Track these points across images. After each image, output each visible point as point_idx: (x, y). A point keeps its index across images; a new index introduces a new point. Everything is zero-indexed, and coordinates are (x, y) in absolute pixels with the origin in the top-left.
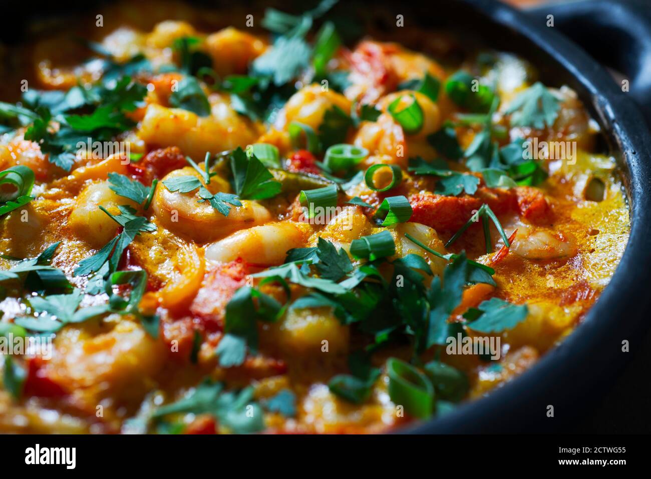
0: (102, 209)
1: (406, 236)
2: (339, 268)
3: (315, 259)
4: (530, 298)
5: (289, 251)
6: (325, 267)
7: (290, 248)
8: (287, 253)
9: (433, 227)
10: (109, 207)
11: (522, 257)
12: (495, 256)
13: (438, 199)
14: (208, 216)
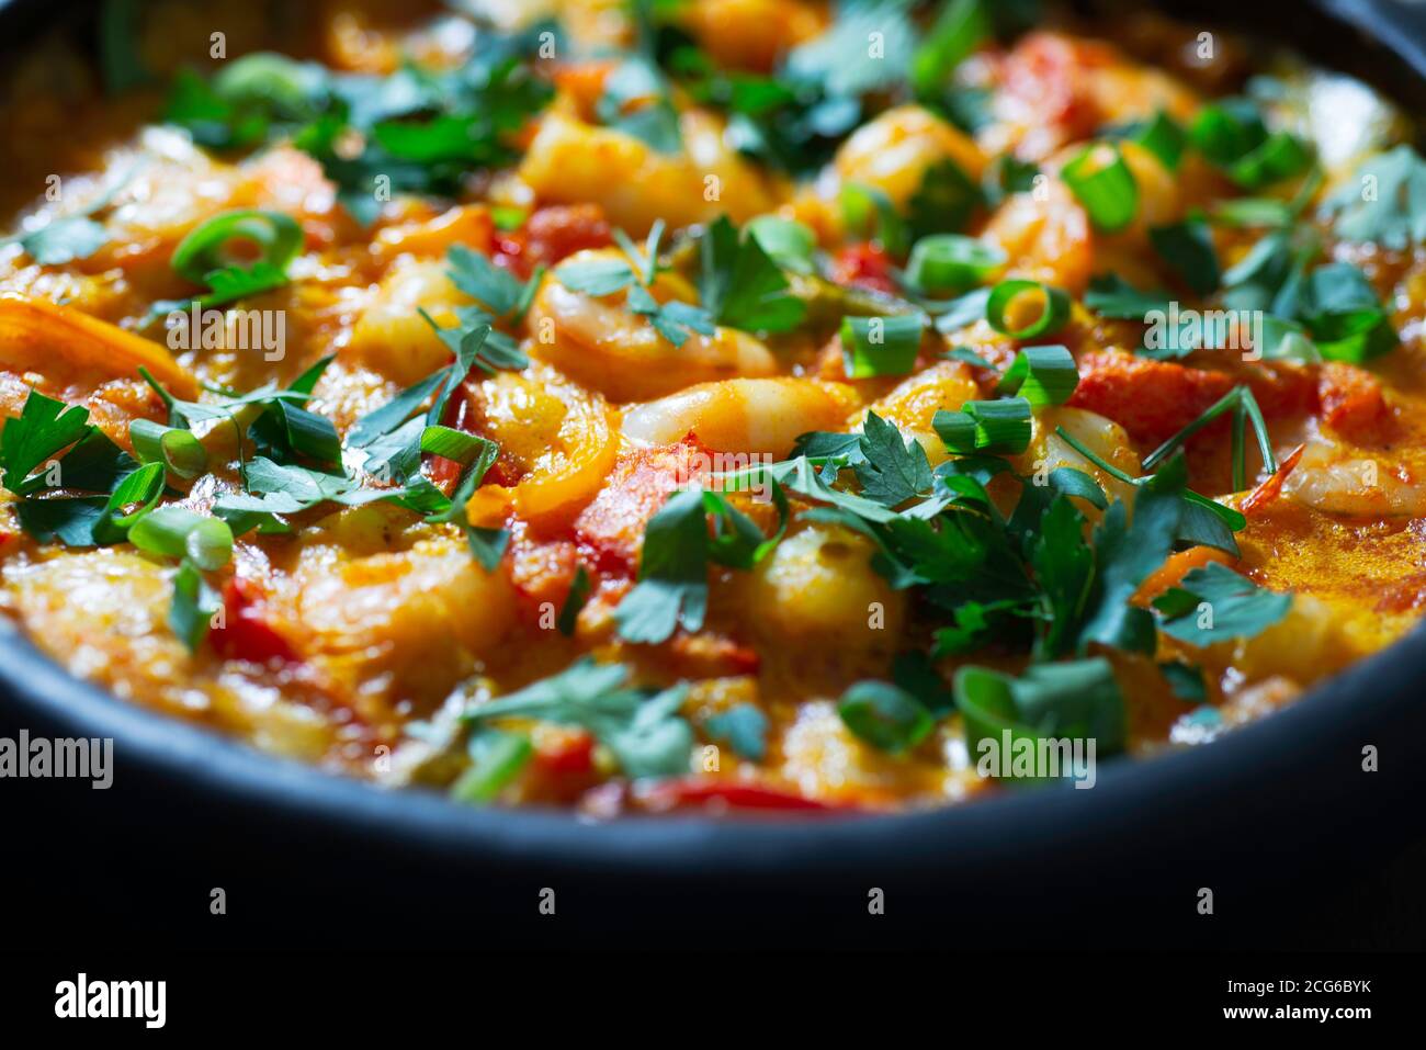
0: (422, 312)
1: (1058, 433)
2: (905, 479)
3: (856, 457)
4: (1312, 591)
5: (802, 436)
6: (875, 473)
7: (805, 431)
8: (798, 440)
9: (1123, 424)
10: (437, 312)
11: (1307, 505)
12: (1248, 499)
13: (1140, 365)
14: (638, 348)
